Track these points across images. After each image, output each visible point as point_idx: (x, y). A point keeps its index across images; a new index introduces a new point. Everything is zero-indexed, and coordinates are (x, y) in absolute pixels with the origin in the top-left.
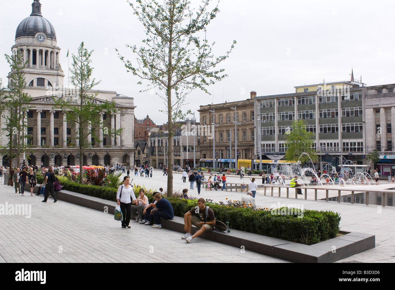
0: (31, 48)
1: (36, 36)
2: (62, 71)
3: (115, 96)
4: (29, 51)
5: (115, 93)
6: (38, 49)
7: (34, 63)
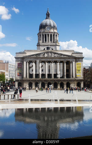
0: (44, 34)
1: (46, 28)
2: (59, 43)
3: (73, 52)
4: (43, 35)
5: (73, 51)
6: (47, 34)
7: (46, 40)
